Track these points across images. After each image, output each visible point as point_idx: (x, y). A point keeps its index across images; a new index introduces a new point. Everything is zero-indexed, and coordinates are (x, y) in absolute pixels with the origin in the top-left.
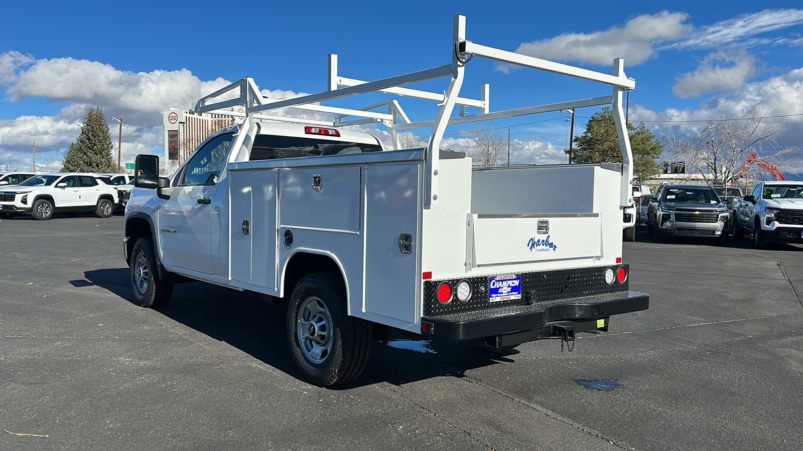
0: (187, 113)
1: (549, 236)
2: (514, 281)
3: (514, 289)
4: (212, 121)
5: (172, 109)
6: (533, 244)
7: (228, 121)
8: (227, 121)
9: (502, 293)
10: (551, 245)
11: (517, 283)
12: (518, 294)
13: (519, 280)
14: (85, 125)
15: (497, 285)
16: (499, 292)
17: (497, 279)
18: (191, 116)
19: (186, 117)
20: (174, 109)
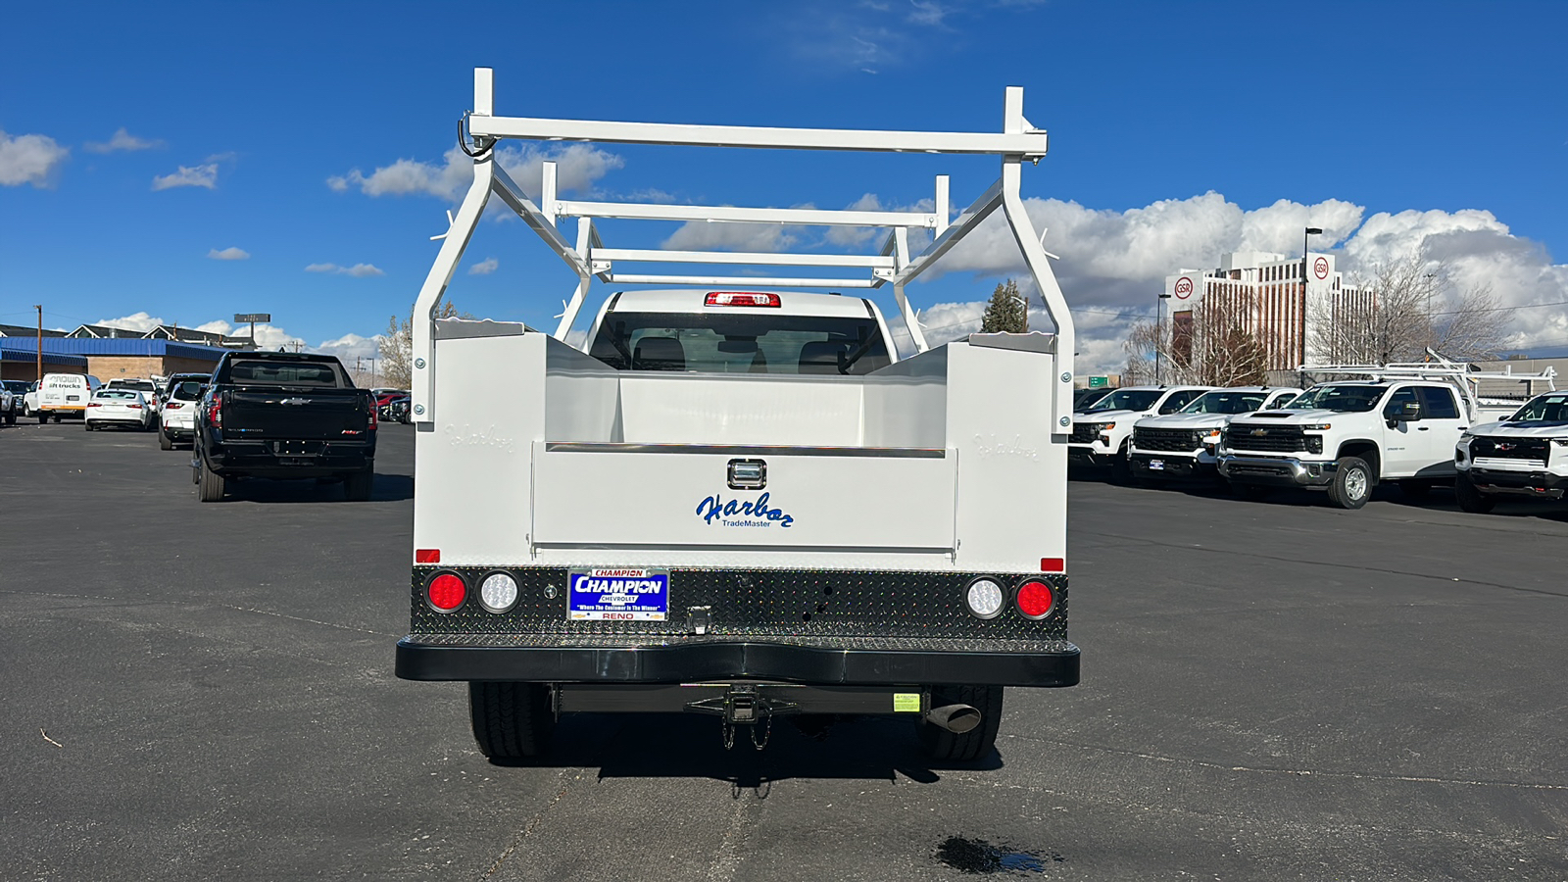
0: (1211, 276)
1: (767, 494)
2: (646, 583)
3: (645, 600)
4: (1260, 288)
5: (1182, 271)
6: (713, 509)
7: (1294, 285)
8: (1291, 286)
9: (610, 604)
10: (775, 514)
11: (655, 587)
12: (658, 610)
13: (660, 583)
14: (989, 313)
15: (593, 587)
16: (601, 601)
17: (594, 575)
18: (1219, 280)
19: (1209, 283)
20: (1187, 271)
